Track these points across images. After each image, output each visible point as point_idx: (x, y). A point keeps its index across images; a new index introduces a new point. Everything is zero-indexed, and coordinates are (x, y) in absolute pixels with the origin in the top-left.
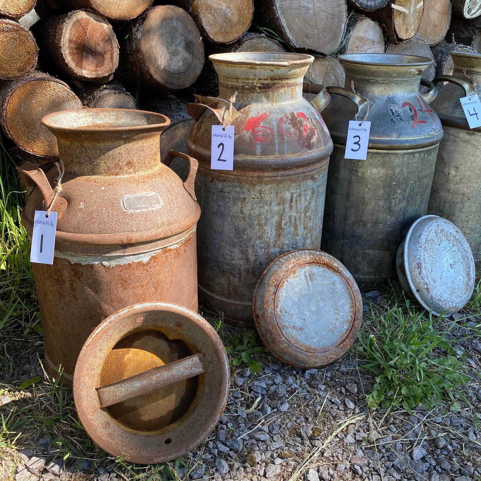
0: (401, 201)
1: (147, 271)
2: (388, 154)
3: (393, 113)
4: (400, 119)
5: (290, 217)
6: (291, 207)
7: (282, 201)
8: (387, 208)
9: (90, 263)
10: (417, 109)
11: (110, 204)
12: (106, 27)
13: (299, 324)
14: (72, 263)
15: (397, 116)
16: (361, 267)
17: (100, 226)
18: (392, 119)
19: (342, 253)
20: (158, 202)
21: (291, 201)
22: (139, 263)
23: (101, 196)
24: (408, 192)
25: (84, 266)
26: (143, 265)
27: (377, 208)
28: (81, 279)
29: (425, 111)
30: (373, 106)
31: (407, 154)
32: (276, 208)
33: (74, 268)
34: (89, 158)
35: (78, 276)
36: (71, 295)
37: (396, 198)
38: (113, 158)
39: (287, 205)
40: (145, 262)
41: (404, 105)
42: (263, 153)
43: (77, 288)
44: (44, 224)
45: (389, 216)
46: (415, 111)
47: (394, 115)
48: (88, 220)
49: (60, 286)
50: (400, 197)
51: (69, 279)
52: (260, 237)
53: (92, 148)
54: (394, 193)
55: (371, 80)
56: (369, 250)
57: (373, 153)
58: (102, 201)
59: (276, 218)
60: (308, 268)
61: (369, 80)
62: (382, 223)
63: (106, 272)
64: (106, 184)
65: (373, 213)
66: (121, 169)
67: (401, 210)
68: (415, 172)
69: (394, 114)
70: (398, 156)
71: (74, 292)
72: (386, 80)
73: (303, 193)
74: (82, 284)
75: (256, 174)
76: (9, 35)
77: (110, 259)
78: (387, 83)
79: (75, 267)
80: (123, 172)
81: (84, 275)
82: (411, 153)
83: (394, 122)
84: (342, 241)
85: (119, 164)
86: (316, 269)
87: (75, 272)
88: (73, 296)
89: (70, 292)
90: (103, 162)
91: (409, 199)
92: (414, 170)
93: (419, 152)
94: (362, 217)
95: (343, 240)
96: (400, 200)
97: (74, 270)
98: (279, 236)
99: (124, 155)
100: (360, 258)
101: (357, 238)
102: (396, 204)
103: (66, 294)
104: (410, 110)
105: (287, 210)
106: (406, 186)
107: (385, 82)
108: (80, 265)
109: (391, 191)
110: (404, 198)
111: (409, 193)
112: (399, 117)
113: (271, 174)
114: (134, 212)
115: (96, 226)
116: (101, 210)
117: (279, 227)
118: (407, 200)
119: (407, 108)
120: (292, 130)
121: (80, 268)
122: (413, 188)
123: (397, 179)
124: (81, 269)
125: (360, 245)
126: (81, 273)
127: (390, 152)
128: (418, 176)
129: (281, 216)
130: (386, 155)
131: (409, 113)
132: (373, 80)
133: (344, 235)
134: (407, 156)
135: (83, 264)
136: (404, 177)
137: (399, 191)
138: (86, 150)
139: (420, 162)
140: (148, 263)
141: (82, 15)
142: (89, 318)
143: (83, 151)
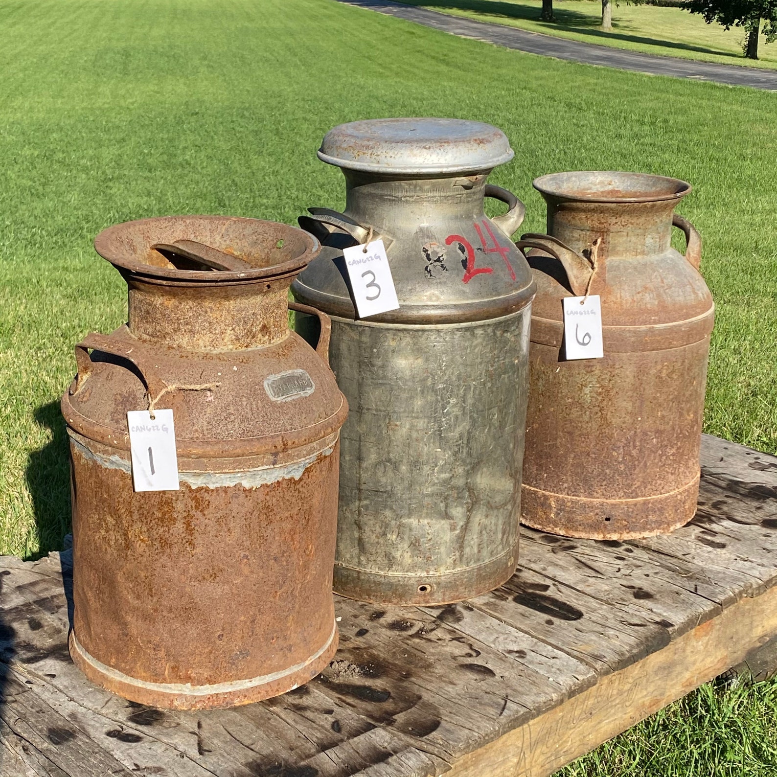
0: (460, 420)
1: (299, 492)
2: (424, 331)
3: (428, 256)
4: (442, 266)
8: (434, 433)
9: (224, 485)
10: (475, 247)
11: (251, 391)
14: (194, 487)
15: (435, 261)
16: (398, 555)
17: (242, 426)
18: (427, 267)
19: (360, 528)
22: (290, 480)
23: (235, 380)
24: (470, 401)
25: (213, 491)
26: (296, 483)
27: (415, 435)
28: (206, 513)
29: (492, 250)
30: (393, 243)
31: (458, 330)
33: (196, 496)
34: (210, 323)
35: (201, 508)
36: (184, 541)
37: (448, 414)
38: (245, 322)
40: (297, 478)
41: (449, 241)
43: (196, 528)
44: (149, 430)
45: (440, 450)
46: (471, 251)
47: (429, 259)
48: (223, 418)
49: (167, 529)
50: (456, 411)
51: (186, 514)
53: (215, 309)
54: (443, 405)
55: (387, 195)
56: (409, 518)
57: (396, 330)
58: (238, 387)
61: (382, 195)
62: (427, 463)
63: (247, 496)
64: (238, 362)
65: (409, 443)
66: (253, 337)
67: (461, 438)
68: (481, 363)
69: (431, 257)
70: (442, 334)
71: (191, 535)
72: (412, 197)
74: (207, 521)
77: (254, 475)
78: (416, 202)
79: (198, 494)
80: (256, 342)
81: (210, 506)
82: (467, 329)
83: (429, 272)
84: (357, 503)
85: (252, 330)
87: (197, 502)
88: (187, 542)
89: (183, 535)
90: (231, 328)
91: (475, 415)
92: (479, 360)
93: (482, 326)
94: (388, 453)
95: (360, 500)
96: (457, 417)
97: (195, 499)
99: (259, 317)
100: (394, 537)
101: (385, 495)
102: (450, 426)
103: (176, 541)
104: (462, 249)
106: (465, 390)
107: (411, 199)
108: (207, 490)
109: (437, 401)
110: (464, 414)
111: (474, 405)
112: (439, 264)
114: (284, 401)
115: (236, 426)
116: (241, 401)
118: (471, 417)
119: (455, 245)
121: (206, 494)
122: (480, 394)
123: (445, 378)
124: (207, 496)
125: (391, 508)
126: (207, 503)
127: (427, 327)
128: (487, 371)
130: (420, 333)
131: (459, 255)
132: (390, 195)
133: (360, 490)
134: (459, 334)
135: (212, 487)
136: (459, 375)
137: (453, 401)
138: (206, 312)
139: (487, 345)
140: (301, 479)
142: (211, 576)
143: (200, 314)
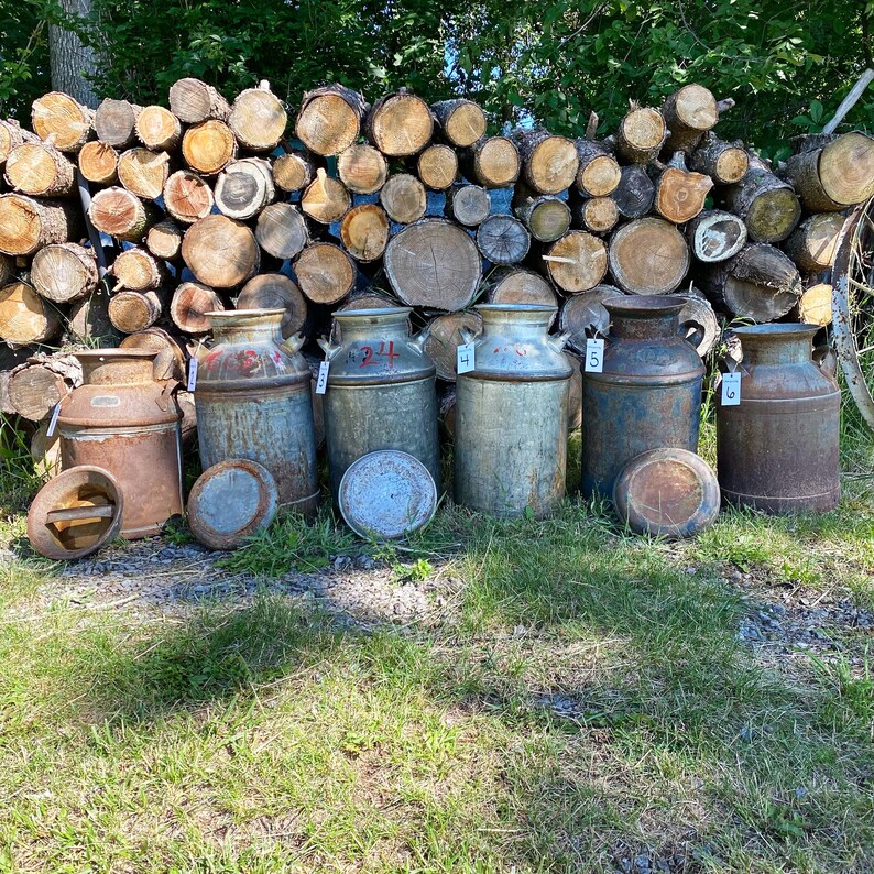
1: (102, 448)
3: (350, 355)
4: (353, 360)
5: (238, 431)
6: (237, 423)
7: (229, 418)
8: (352, 439)
10: (375, 352)
11: (86, 401)
12: (211, 294)
13: (212, 510)
17: (76, 414)
20: (116, 403)
21: (237, 418)
22: (97, 442)
27: (344, 439)
29: (385, 354)
32: (225, 423)
38: (98, 374)
39: (233, 421)
40: (101, 442)
41: (363, 349)
42: (211, 379)
46: (371, 354)
47: (350, 357)
52: (218, 447)
58: (83, 399)
59: (226, 431)
60: (233, 470)
66: (102, 381)
68: (370, 407)
73: (247, 413)
75: (208, 394)
76: (130, 302)
77: (80, 435)
83: (347, 362)
85: (101, 378)
86: (240, 472)
92: (368, 406)
98: (230, 446)
99: (104, 372)
102: (358, 436)
104: (367, 353)
105: (234, 425)
113: (218, 394)
114: (97, 406)
117: (229, 439)
120: (236, 362)
129: (230, 430)
131: (363, 356)
134: (356, 391)
135: (68, 438)
139: (373, 398)
140: (103, 443)
141: (190, 285)
